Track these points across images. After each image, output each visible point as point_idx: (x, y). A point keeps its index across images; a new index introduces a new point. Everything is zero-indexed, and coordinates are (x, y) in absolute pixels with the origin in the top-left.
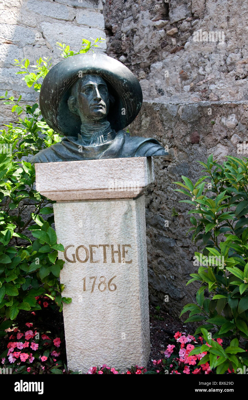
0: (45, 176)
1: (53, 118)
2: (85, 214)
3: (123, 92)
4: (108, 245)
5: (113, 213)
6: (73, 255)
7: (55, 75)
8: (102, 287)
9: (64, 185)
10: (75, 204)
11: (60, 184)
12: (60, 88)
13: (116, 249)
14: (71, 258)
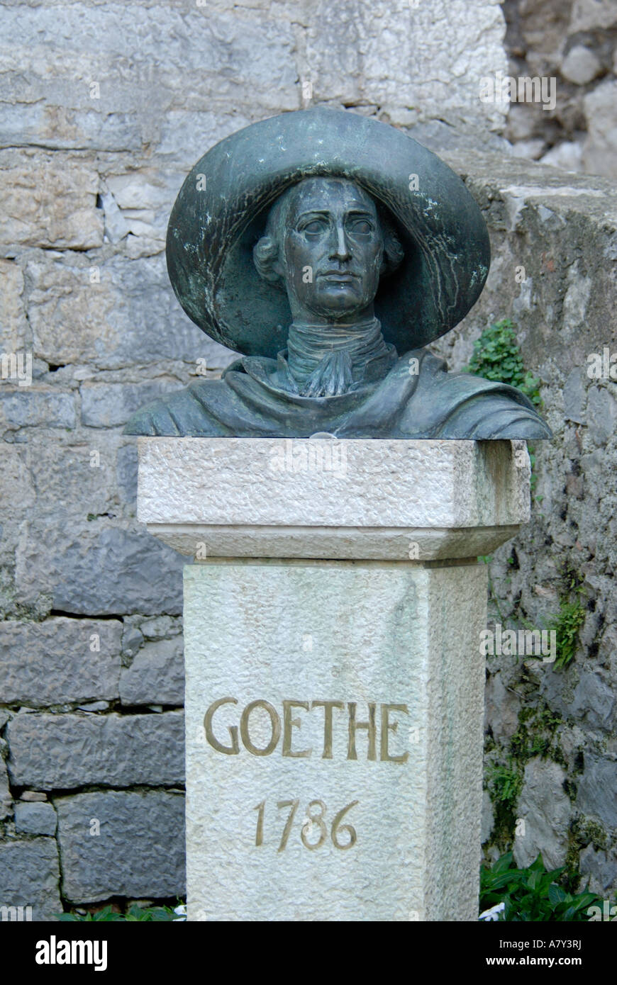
0: (168, 478)
1: (205, 296)
2: (276, 602)
4: (339, 704)
5: (362, 603)
6: (233, 731)
7: (219, 170)
8: (313, 834)
9: (219, 508)
10: (249, 570)
11: (209, 505)
12: (233, 212)
13: (362, 715)
14: (225, 739)
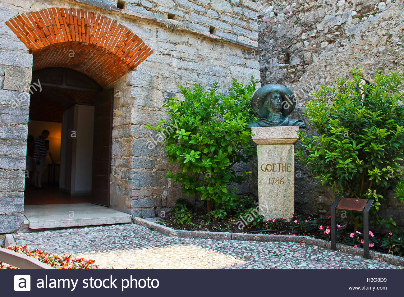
2: (271, 150)
4: (281, 164)
5: (284, 150)
6: (265, 168)
8: (277, 182)
9: (264, 137)
10: (267, 146)
13: (284, 165)
14: (264, 169)
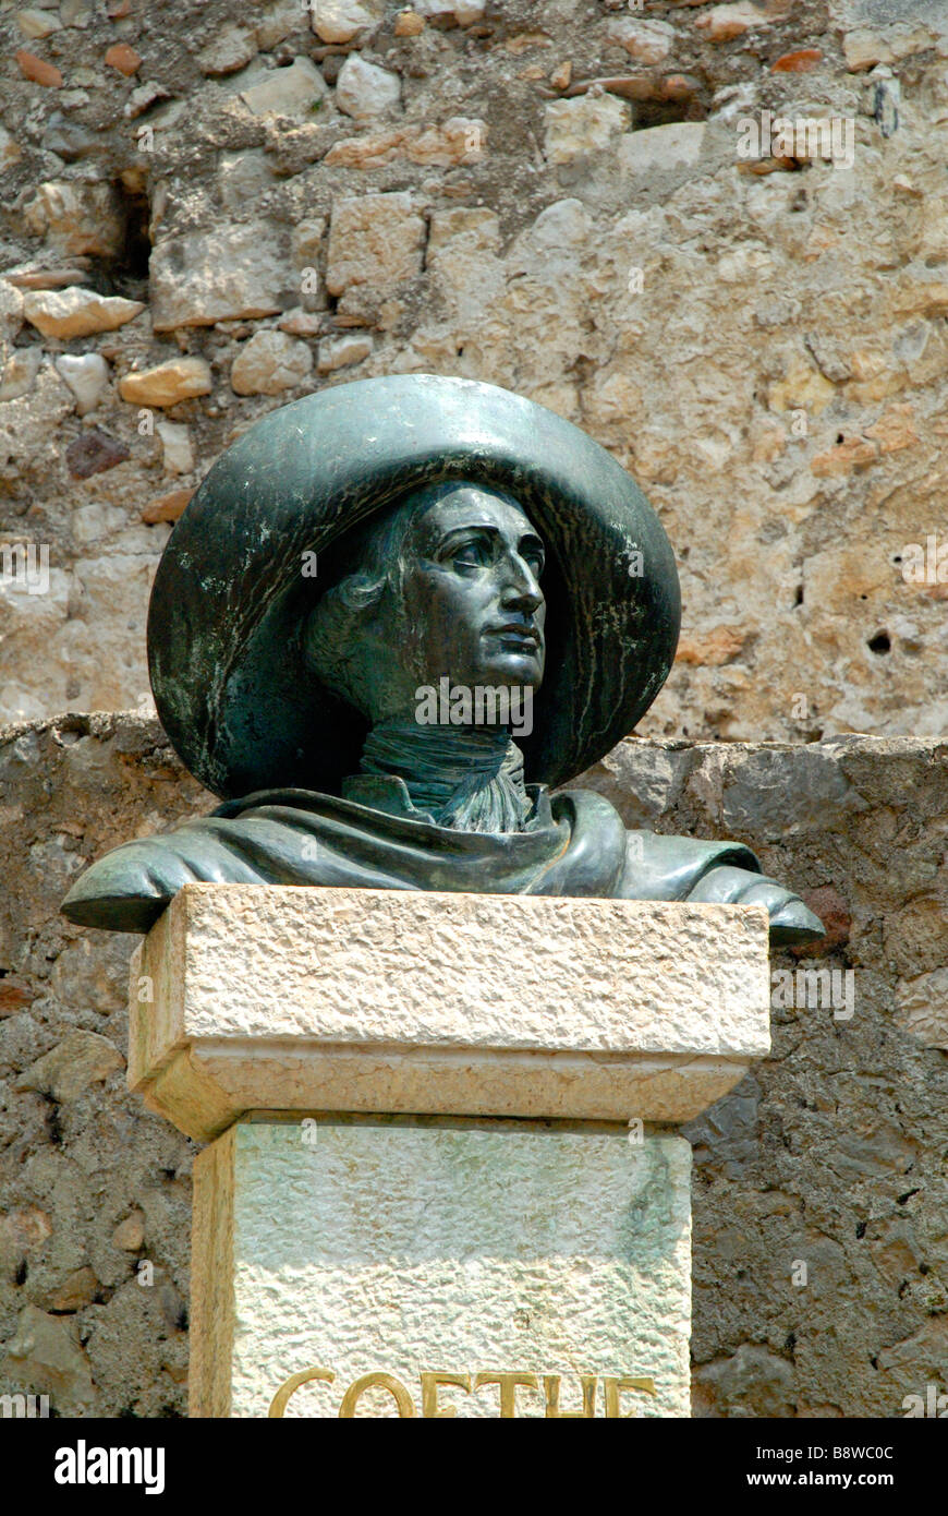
0: (244, 956)
2: (414, 1191)
3: (600, 595)
4: (525, 1381)
5: (572, 1195)
9: (344, 1012)
10: (362, 1135)
11: (325, 1006)
12: (314, 523)
13: (570, 1397)
